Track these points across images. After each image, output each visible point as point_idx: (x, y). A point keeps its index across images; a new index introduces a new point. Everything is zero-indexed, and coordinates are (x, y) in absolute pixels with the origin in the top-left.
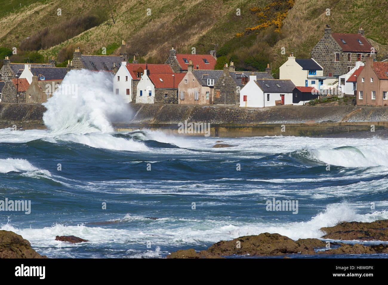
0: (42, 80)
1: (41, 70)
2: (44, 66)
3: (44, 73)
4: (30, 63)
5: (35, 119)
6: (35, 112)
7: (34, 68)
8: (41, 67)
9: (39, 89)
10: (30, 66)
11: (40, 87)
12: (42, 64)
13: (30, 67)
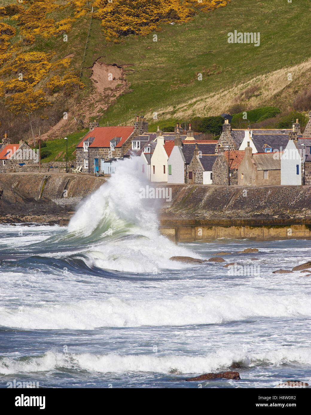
0: (268, 152)
1: (269, 138)
2: (284, 131)
3: (272, 143)
4: (251, 128)
5: (239, 209)
6: (240, 198)
7: (258, 135)
8: (279, 133)
9: (253, 165)
10: (251, 132)
11: (253, 162)
12: (281, 130)
13: (252, 134)
